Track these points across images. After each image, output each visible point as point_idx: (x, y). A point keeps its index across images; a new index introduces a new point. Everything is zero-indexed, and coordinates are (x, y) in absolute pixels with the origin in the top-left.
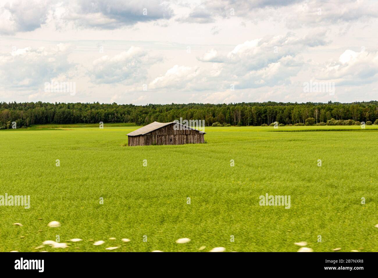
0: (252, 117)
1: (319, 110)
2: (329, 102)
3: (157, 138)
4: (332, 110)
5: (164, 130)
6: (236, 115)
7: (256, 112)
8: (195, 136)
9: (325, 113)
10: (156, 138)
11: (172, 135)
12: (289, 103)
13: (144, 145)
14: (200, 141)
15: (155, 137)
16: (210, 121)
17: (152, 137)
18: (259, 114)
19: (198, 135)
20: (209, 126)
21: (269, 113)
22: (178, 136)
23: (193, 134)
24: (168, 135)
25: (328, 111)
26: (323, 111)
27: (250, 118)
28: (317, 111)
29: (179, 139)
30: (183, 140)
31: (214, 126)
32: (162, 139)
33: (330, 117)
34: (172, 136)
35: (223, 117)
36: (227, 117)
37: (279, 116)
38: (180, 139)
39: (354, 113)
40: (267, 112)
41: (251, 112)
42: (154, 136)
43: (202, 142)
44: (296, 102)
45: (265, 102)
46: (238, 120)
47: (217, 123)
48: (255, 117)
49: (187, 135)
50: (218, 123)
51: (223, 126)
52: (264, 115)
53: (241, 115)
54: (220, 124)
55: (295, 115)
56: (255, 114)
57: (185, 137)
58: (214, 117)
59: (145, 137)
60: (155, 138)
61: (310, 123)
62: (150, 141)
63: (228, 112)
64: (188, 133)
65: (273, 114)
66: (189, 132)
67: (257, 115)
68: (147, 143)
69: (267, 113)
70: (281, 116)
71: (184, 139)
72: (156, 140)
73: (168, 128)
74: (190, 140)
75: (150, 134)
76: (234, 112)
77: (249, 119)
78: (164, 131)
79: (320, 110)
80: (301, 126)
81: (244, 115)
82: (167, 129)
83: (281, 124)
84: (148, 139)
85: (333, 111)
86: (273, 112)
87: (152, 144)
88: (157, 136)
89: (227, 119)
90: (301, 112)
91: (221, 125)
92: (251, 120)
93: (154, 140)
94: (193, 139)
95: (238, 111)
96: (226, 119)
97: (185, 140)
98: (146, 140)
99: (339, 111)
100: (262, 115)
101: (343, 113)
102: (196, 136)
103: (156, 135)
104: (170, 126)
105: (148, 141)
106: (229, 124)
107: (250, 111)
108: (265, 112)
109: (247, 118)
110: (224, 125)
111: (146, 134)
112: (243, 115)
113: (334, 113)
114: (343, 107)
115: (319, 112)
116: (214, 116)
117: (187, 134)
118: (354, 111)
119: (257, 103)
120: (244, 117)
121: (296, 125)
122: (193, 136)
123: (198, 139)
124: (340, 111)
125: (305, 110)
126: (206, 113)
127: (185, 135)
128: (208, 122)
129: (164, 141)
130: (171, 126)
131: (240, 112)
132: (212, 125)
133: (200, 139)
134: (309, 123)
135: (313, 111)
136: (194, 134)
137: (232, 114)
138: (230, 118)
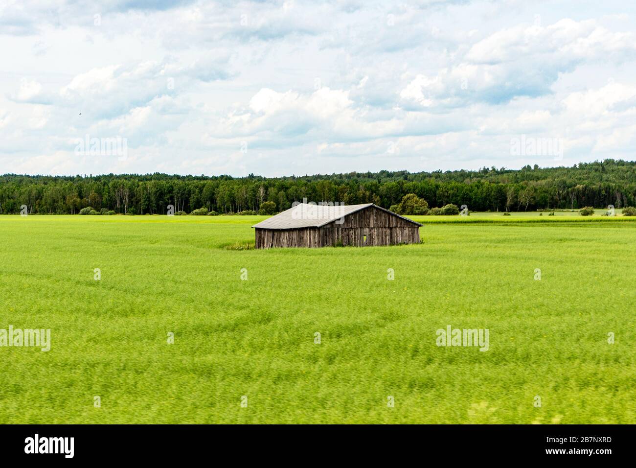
0: (148, 199)
1: (266, 188)
2: (249, 175)
3: (342, 233)
4: (287, 188)
5: (352, 218)
6: (121, 196)
7: (154, 190)
8: (405, 231)
9: (277, 194)
10: (340, 233)
11: (367, 228)
12: (190, 175)
13: (319, 246)
14: (413, 239)
15: (338, 231)
16: (76, 205)
17: (332, 232)
18: (160, 194)
19: (410, 229)
20: (73, 214)
21: (178, 193)
22: (376, 230)
23: (401, 227)
24: (361, 228)
25: (281, 191)
26: (272, 191)
27: (144, 202)
28: (262, 190)
29: (378, 235)
30: (384, 237)
31: (84, 214)
32: (350, 236)
33: (285, 201)
34: (367, 230)
35: (98, 199)
36: (104, 199)
37: (194, 198)
38: (381, 235)
39: (324, 194)
40: (173, 190)
41: (147, 191)
42: (336, 229)
43: (416, 241)
44: (203, 175)
45: (149, 174)
46: (124, 205)
47: (89, 208)
48: (153, 199)
49: (391, 229)
50: (91, 209)
51: (101, 214)
52: (168, 196)
53: (129, 195)
54: (94, 211)
55: (223, 197)
56: (153, 194)
57: (388, 231)
58: (81, 198)
59: (322, 231)
60: (338, 234)
61: (268, 210)
62: (329, 239)
63: (106, 190)
64: (392, 224)
65: (184, 194)
66: (394, 223)
67: (157, 195)
68: (323, 243)
69: (174, 192)
70: (197, 198)
71: (386, 236)
72: (340, 236)
73: (359, 215)
74: (397, 238)
75: (329, 227)
76: (116, 191)
77: (142, 201)
78: (353, 222)
79: (268, 189)
80: (251, 215)
81: (134, 196)
82: (358, 217)
83: (213, 212)
84: (326, 235)
85: (290, 191)
86: (184, 190)
87: (334, 245)
88: (342, 230)
89: (104, 202)
90: (233, 191)
91: (96, 212)
92: (146, 205)
93: (336, 236)
94: (402, 235)
95: (124, 188)
96: (102, 202)
97: (388, 237)
98: (323, 237)
99: (299, 191)
100: (164, 196)
101: (307, 194)
102: (406, 229)
103: (340, 229)
104: (362, 212)
105: (326, 239)
106: (113, 211)
107: (145, 188)
108: (171, 191)
109: (140, 200)
110: (103, 213)
111: (323, 226)
112: (132, 196)
113: (292, 194)
114: (305, 185)
115: (266, 193)
116: (81, 196)
117: (391, 226)
118: (324, 191)
119: (135, 174)
120: (133, 199)
121: (241, 214)
122: (401, 230)
123: (409, 236)
124: (301, 191)
125: (240, 188)
126: (67, 190)
127: (388, 228)
128: (71, 207)
129: (353, 240)
130: (364, 212)
131: (126, 189)
132: (80, 213)
133: (413, 236)
134: (266, 210)
135: (255, 191)
136: (404, 228)
137: (112, 194)
138: (109, 200)
